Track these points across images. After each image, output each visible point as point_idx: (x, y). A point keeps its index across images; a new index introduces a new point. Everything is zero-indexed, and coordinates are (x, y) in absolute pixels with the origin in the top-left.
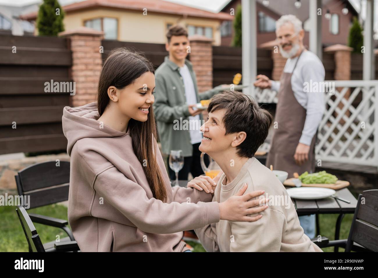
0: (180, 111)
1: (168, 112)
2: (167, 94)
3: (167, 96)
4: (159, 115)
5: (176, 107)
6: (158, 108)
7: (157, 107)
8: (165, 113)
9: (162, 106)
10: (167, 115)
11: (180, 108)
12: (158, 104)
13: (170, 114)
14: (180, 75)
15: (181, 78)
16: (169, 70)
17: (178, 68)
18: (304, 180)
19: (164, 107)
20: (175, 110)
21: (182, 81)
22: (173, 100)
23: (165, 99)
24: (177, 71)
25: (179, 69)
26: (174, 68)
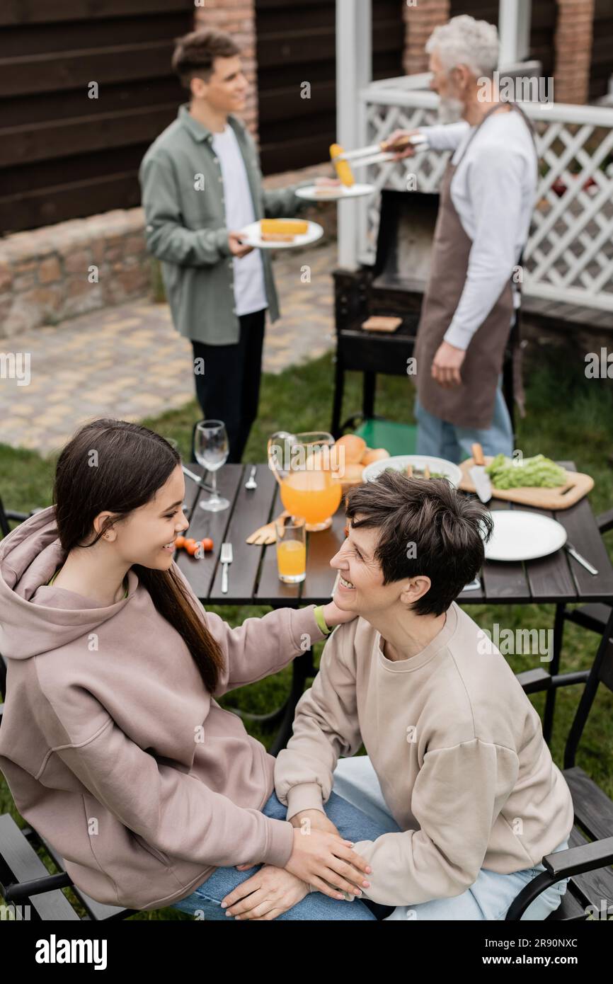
0: (210, 243)
1: (182, 241)
2: (179, 197)
3: (180, 203)
4: (162, 248)
5: (201, 233)
6: (159, 232)
7: (157, 227)
8: (176, 244)
9: (169, 225)
10: (179, 248)
11: (212, 236)
12: (158, 222)
13: (186, 249)
14: (213, 154)
15: (216, 161)
16: (188, 140)
17: (210, 135)
18: (496, 478)
19: (174, 228)
20: (198, 239)
21: (218, 167)
22: (192, 214)
23: (175, 210)
24: (206, 143)
25: (210, 139)
26: (200, 137)
